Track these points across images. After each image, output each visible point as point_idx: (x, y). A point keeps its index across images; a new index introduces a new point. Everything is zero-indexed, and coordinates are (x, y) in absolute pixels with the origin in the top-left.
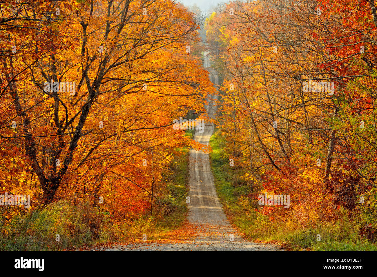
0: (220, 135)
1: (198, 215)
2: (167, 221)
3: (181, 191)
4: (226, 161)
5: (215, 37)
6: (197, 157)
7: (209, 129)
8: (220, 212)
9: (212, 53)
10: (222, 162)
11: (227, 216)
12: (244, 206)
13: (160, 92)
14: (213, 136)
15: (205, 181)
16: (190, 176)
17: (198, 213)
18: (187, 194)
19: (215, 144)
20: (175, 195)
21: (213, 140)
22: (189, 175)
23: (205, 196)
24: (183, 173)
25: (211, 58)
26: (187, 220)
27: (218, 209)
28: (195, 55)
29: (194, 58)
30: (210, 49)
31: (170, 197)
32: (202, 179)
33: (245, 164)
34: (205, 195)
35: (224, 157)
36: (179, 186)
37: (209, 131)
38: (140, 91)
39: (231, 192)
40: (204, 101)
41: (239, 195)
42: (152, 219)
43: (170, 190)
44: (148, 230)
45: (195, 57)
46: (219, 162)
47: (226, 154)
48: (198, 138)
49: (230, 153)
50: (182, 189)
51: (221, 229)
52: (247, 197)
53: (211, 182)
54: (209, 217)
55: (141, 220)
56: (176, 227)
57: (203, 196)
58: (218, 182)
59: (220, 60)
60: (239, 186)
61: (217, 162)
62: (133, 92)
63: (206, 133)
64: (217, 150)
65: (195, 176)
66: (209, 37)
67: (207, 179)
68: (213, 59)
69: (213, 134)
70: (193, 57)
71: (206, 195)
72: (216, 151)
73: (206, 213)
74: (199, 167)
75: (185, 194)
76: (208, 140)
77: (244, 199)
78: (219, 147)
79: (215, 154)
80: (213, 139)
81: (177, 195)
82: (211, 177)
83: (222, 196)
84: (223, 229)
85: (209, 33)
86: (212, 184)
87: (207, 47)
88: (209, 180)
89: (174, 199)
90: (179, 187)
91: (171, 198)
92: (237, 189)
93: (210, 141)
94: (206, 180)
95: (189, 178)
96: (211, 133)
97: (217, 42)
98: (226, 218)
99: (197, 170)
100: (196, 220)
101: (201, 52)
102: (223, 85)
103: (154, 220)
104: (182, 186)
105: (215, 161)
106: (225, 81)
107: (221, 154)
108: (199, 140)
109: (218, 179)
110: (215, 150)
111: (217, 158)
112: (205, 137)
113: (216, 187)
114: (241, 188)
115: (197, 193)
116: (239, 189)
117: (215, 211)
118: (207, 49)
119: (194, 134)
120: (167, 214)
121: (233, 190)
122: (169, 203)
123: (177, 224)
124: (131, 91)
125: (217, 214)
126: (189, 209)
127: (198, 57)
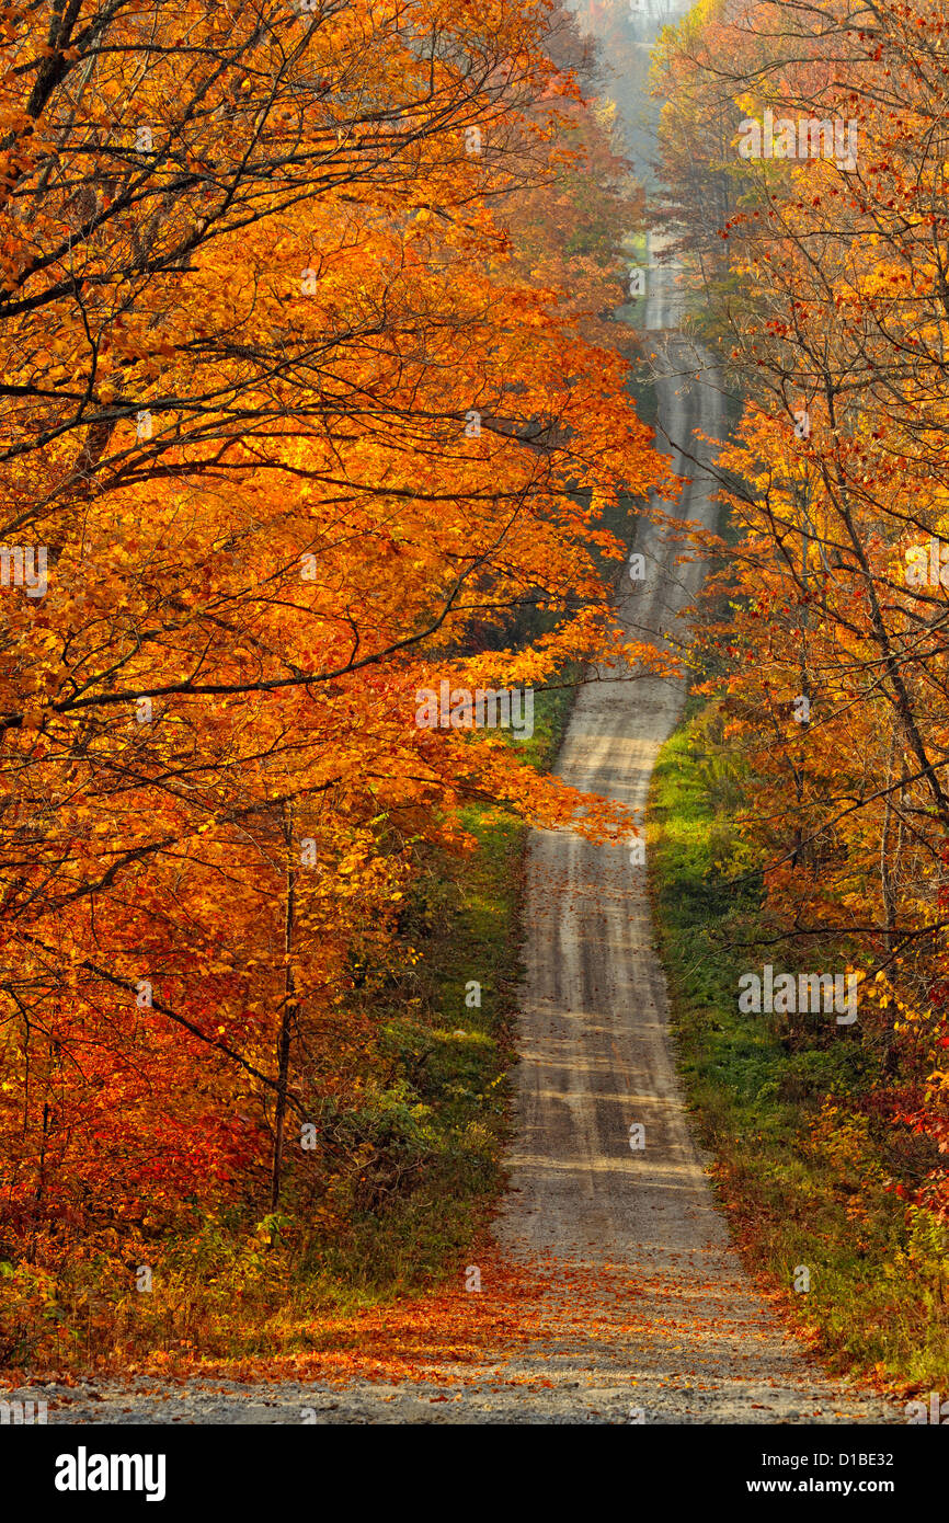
0: (716, 735)
1: (558, 1213)
2: (368, 1246)
3: (469, 1067)
4: (746, 892)
5: (711, 142)
6: (572, 866)
7: (654, 697)
8: (696, 1193)
9: (689, 244)
10: (722, 898)
11: (731, 1223)
12: (837, 1162)
13: (336, 476)
14: (677, 741)
15: (616, 1010)
16: (527, 977)
17: (559, 1200)
18: (506, 1082)
19: (687, 787)
20: (428, 1090)
21: (674, 766)
22: (522, 969)
23: (610, 1097)
24: (489, 957)
25: (686, 270)
26: (490, 1242)
27: (680, 1182)
28: (585, 251)
29: (579, 274)
30: (682, 215)
31: (393, 1100)
32: (595, 995)
33: (850, 913)
34: (610, 1091)
35: (736, 870)
36: (460, 1034)
37: (656, 709)
38: (213, 462)
39: (767, 1078)
40: (595, 534)
41: (815, 1099)
42: (273, 1233)
43: (401, 1059)
44: (247, 1297)
45: (586, 263)
46: (706, 894)
47: (745, 849)
48: (585, 751)
49: (770, 842)
50: (475, 1054)
51: (687, 1302)
52: (855, 1111)
53: (651, 1012)
54: (629, 1226)
55: (211, 1237)
56: (418, 1280)
57: (599, 1096)
58: (696, 1013)
59: (735, 285)
60: (819, 1047)
61: (693, 895)
62: (175, 471)
63: (636, 722)
64: (698, 824)
65: (557, 973)
66: (674, 143)
67: (625, 997)
68: (698, 281)
69: (679, 727)
70: (572, 267)
71: (617, 1091)
72: (692, 832)
73: (606, 1203)
74: (584, 923)
75: (489, 1080)
76: (648, 766)
77: (841, 1124)
78: (708, 810)
79: (684, 848)
80: (673, 758)
81: (440, 1092)
82: (653, 984)
83: (712, 1097)
84: (701, 1299)
85: (673, 117)
86: (658, 1030)
87: (667, 204)
88: (637, 999)
89: (421, 1109)
90: (455, 1042)
91: (405, 1106)
92: (800, 1060)
93: (660, 773)
94: (620, 1005)
95: (522, 988)
96: (664, 722)
97: (722, 175)
98: (725, 1234)
99: (570, 940)
100: (545, 1242)
101: (618, 237)
102: (739, 437)
103: (286, 1240)
104: (475, 1035)
105: (683, 888)
106: (752, 415)
107: (721, 850)
108: (594, 763)
109: (694, 1001)
110: (687, 826)
111: (692, 870)
112: (629, 744)
113: (683, 1043)
114: (827, 1055)
115: (564, 1083)
116: (813, 1062)
117: (662, 1191)
118: (660, 218)
119: (566, 725)
120: (371, 1202)
121: (780, 1066)
122: (392, 1135)
123: (426, 1261)
124: (165, 459)
125: (673, 1209)
126: (506, 1177)
127: (602, 264)
